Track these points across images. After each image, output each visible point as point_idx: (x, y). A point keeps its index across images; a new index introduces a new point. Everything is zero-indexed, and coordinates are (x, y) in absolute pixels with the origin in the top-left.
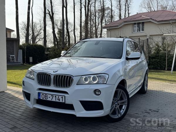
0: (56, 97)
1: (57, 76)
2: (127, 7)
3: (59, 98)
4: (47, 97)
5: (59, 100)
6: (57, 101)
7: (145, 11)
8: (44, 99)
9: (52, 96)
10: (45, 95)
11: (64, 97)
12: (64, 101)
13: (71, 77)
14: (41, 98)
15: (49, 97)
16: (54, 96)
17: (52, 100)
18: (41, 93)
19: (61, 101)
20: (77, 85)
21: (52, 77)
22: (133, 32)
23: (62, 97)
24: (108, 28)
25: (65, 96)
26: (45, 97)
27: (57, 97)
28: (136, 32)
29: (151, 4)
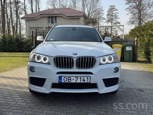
0: (80, 78)
1: (79, 58)
2: (37, 3)
3: (84, 79)
4: (70, 79)
5: (85, 81)
6: (82, 82)
7: (51, 7)
8: (67, 82)
9: (77, 78)
10: (68, 78)
11: (89, 78)
12: (89, 82)
13: (94, 58)
14: (63, 81)
15: (73, 80)
16: (79, 78)
17: (76, 81)
18: (63, 76)
19: (86, 81)
20: (99, 65)
21: (75, 60)
22: (48, 24)
23: (88, 78)
24: (26, 19)
25: (90, 76)
26: (68, 79)
27: (82, 78)
28: (51, 24)
29: (55, 2)
